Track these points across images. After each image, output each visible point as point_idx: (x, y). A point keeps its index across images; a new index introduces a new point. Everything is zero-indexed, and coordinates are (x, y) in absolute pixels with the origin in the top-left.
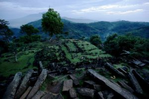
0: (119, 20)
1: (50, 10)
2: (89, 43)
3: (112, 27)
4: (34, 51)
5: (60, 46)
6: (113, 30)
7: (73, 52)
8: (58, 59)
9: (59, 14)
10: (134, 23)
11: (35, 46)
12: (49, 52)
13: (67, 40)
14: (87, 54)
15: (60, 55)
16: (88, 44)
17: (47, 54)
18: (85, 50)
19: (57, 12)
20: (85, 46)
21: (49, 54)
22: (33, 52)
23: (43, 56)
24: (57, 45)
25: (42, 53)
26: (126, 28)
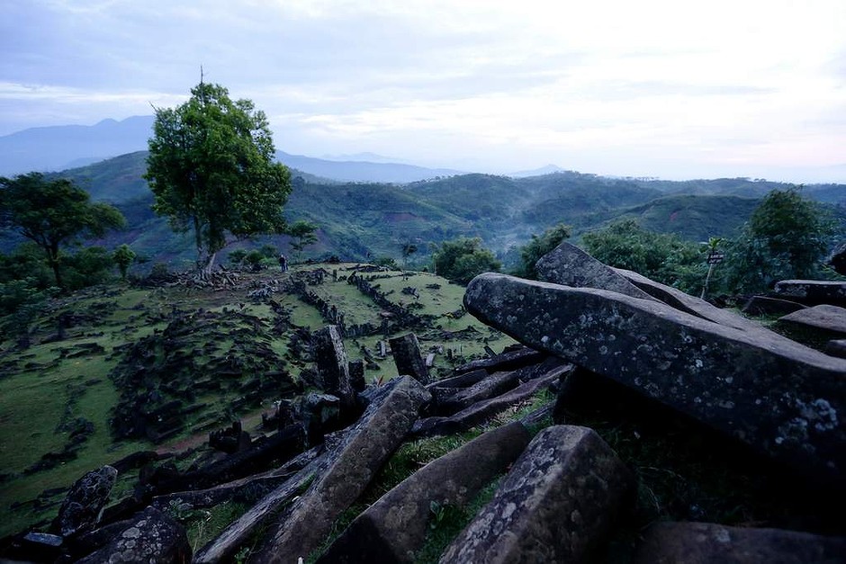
0: (550, 171)
1: (204, 91)
2: (442, 281)
3: (526, 204)
4: (99, 341)
5: (275, 306)
6: (530, 218)
7: (367, 330)
8: (295, 373)
9: (261, 117)
10: (619, 182)
11: (98, 316)
12: (222, 338)
13: (310, 268)
14: (447, 337)
15: (294, 352)
16: (436, 287)
17: (210, 348)
18: (429, 318)
19: (248, 104)
20: (426, 297)
21: (225, 346)
22: (97, 349)
23: (182, 362)
24: (256, 300)
25: (169, 348)
26: (587, 206)
